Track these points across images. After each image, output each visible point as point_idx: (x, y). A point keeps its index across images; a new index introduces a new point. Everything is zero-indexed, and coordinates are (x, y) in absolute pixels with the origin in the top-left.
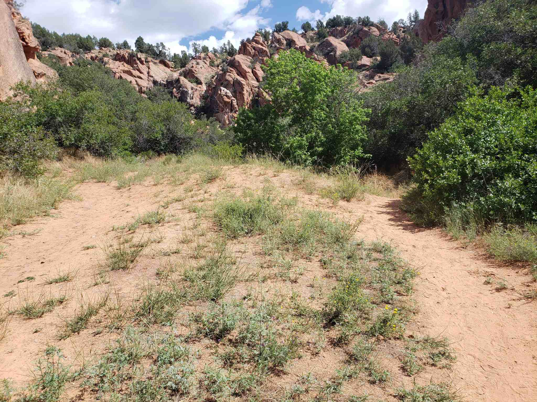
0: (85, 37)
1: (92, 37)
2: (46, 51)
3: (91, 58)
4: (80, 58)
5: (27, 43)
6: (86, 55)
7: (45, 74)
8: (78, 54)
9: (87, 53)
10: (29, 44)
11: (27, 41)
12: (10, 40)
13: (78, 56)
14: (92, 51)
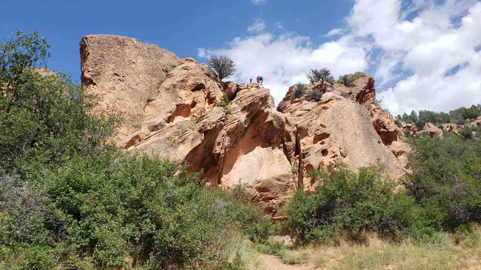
0: (470, 108)
1: (477, 106)
2: (421, 130)
3: (477, 125)
4: (465, 127)
5: (387, 130)
6: (472, 123)
7: (404, 151)
8: (463, 124)
9: (473, 121)
10: (389, 130)
11: (387, 128)
12: (358, 132)
13: (463, 126)
14: (478, 118)
